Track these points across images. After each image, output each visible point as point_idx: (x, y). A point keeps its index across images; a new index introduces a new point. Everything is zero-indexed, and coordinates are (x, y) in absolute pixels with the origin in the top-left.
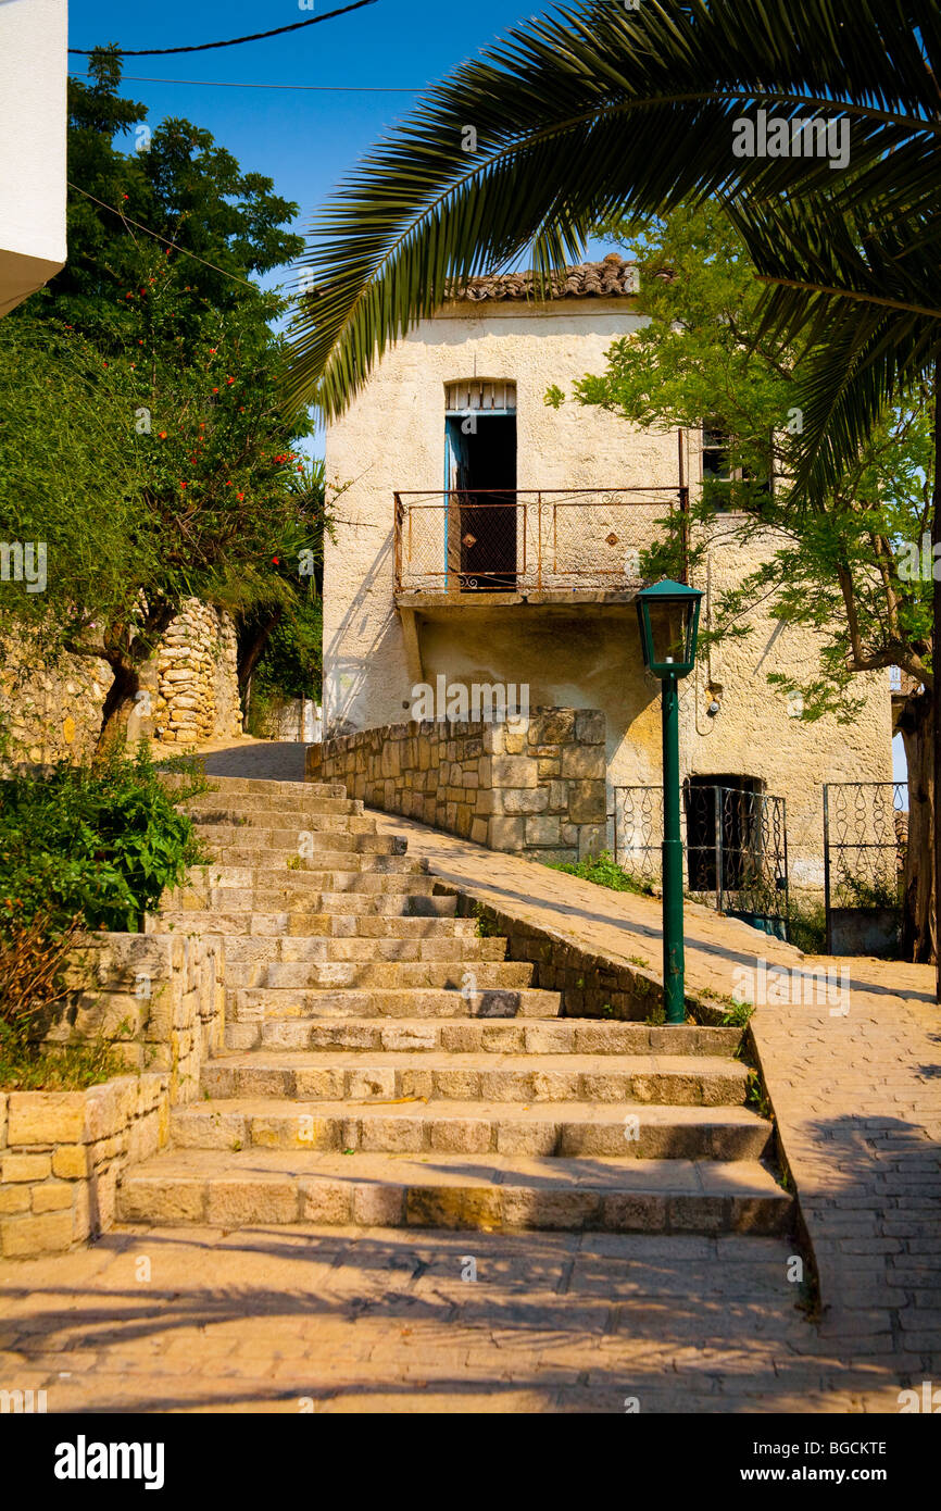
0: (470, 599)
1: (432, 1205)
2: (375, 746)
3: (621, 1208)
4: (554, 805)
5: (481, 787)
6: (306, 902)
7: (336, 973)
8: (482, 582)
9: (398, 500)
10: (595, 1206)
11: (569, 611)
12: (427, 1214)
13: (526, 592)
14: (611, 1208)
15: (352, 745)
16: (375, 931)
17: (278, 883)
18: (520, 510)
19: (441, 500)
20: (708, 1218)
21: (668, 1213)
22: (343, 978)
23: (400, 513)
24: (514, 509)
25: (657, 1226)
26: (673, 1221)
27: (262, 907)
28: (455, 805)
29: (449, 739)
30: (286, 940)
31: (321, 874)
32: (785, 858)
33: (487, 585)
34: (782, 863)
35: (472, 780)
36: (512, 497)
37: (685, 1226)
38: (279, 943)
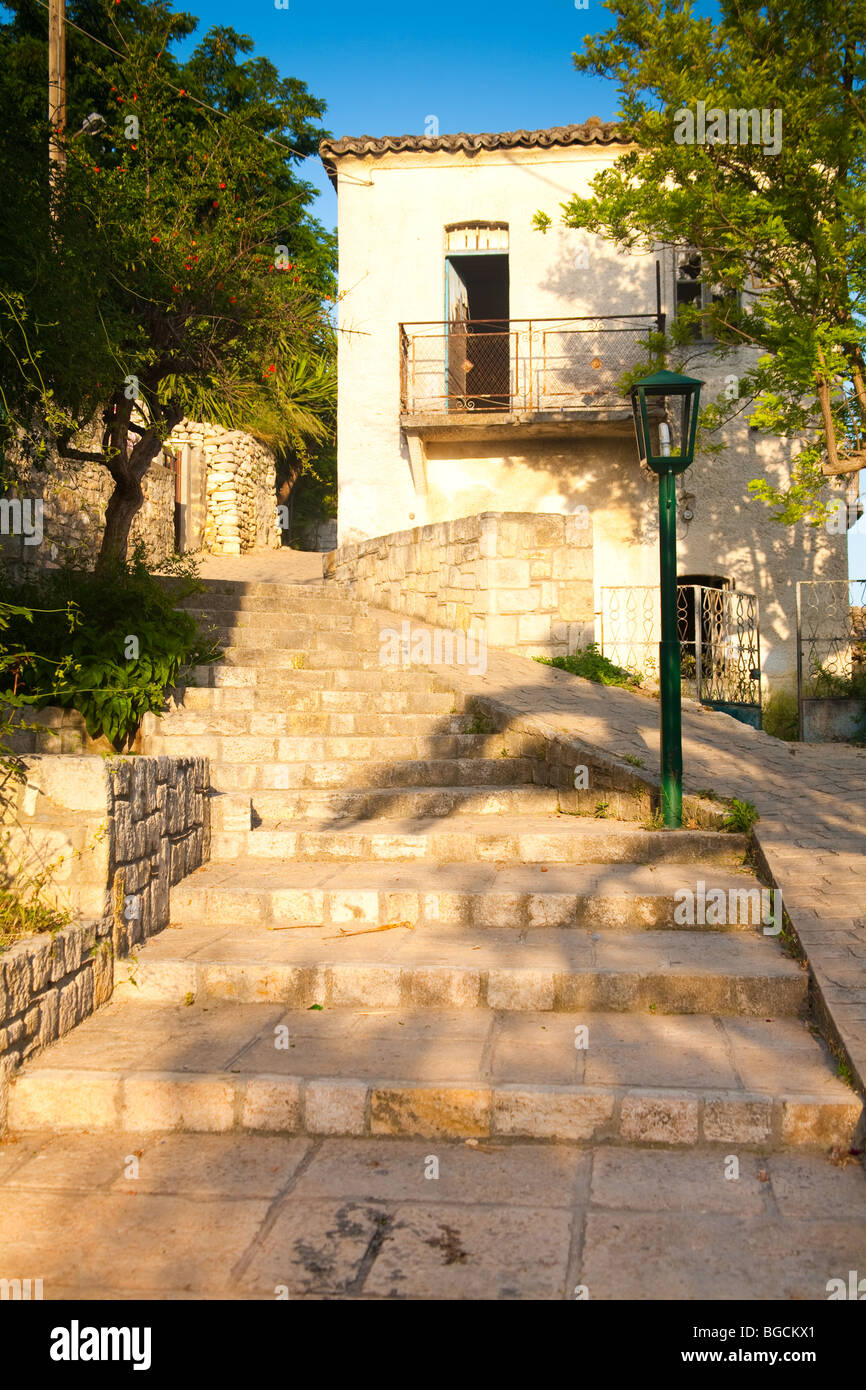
0: (468, 420)
1: (403, 1110)
2: (382, 552)
3: (642, 1117)
4: (546, 605)
5: (479, 588)
6: (307, 700)
7: (331, 773)
8: (478, 403)
9: (403, 331)
10: (609, 1113)
11: (557, 429)
12: (396, 1122)
13: (517, 412)
14: (629, 1115)
15: (362, 552)
16: (374, 729)
17: (281, 682)
18: (512, 339)
19: (441, 330)
20: (752, 1129)
21: (701, 1122)
22: (339, 778)
23: (405, 342)
24: (507, 337)
25: (687, 1139)
26: (707, 1133)
27: (265, 706)
28: (455, 605)
29: (448, 544)
30: (284, 742)
31: (322, 673)
32: (758, 651)
33: (481, 406)
34: (755, 656)
35: (470, 582)
36: (505, 327)
37: (723, 1139)
38: (276, 744)
